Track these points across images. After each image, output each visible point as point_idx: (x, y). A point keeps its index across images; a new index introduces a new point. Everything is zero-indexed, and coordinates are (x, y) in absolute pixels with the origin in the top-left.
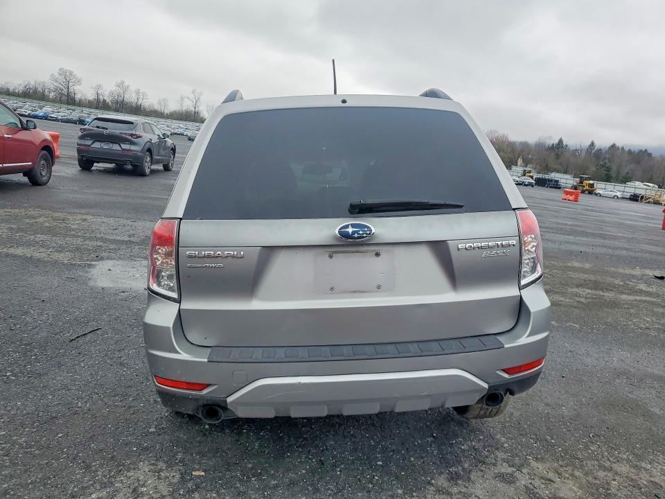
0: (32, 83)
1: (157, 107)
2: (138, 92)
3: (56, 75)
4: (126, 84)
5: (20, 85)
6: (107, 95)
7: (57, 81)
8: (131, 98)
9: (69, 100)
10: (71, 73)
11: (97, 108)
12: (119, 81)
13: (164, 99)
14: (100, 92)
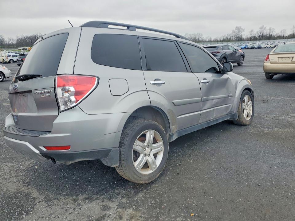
0: (226, 35)
1: (280, 34)
2: (270, 29)
3: (234, 29)
4: (264, 27)
5: (221, 37)
6: (256, 34)
7: (234, 32)
8: (267, 32)
9: (240, 39)
10: (240, 27)
11: (251, 40)
12: (261, 26)
13: (284, 30)
14: (252, 33)
